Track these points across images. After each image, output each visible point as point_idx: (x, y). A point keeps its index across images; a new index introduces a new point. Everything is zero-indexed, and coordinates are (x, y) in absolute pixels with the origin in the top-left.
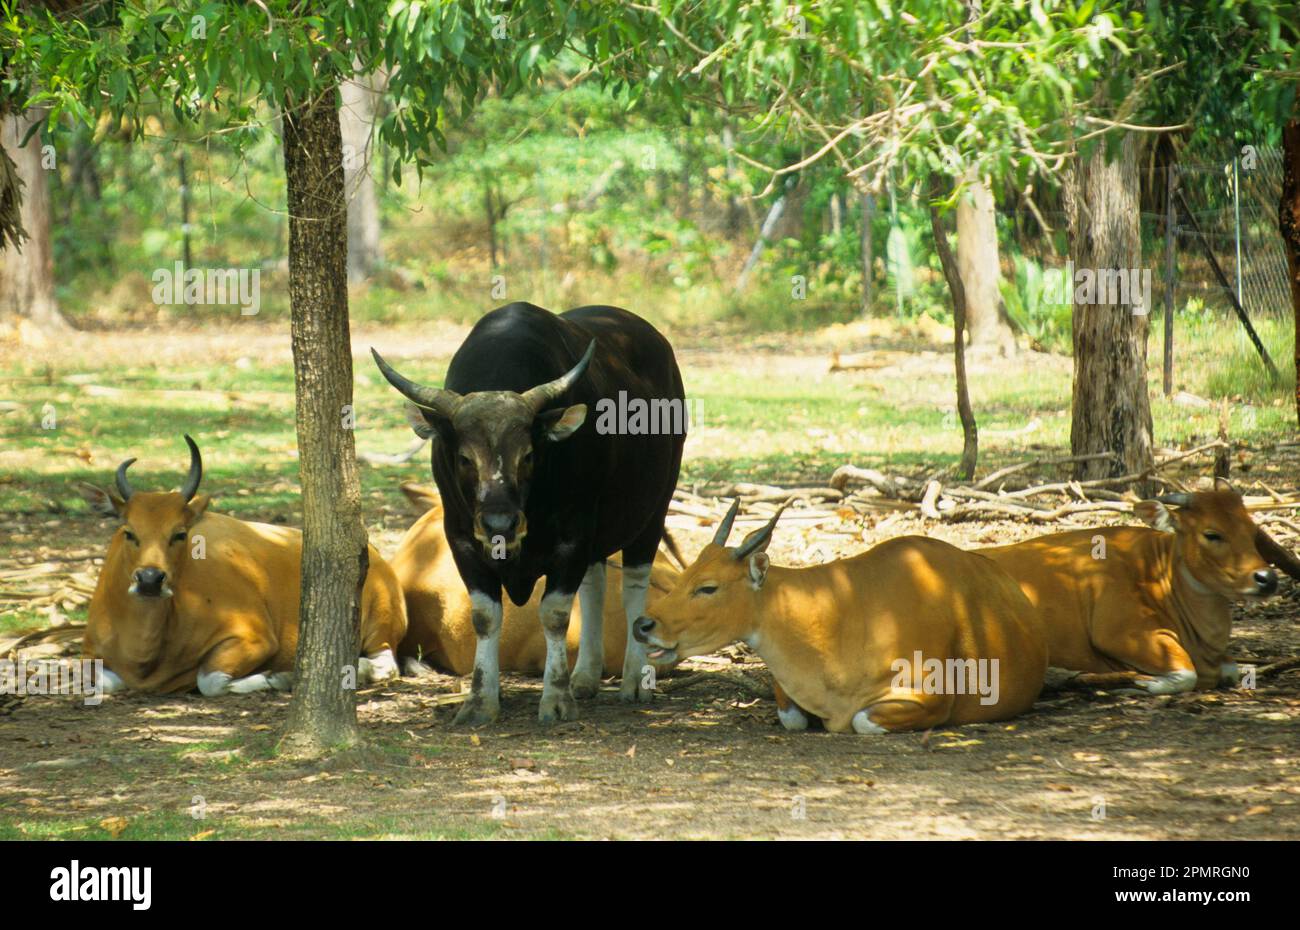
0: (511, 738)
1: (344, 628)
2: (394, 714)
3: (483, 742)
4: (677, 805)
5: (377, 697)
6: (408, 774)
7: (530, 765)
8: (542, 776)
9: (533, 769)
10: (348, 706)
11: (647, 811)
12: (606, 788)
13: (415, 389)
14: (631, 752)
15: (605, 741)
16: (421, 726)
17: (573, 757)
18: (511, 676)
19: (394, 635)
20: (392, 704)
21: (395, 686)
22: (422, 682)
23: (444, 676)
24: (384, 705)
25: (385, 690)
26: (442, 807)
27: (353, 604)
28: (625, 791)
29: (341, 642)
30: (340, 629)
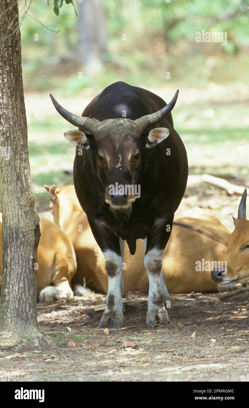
0: (128, 329)
1: (28, 271)
2: (65, 318)
3: (111, 333)
4: (212, 365)
5: (58, 308)
6: (65, 352)
7: (134, 345)
8: (141, 351)
9: (136, 347)
10: (32, 315)
11: (195, 369)
12: (174, 357)
13: (74, 118)
14: (193, 335)
15: (180, 329)
16: (79, 325)
17: (159, 340)
18: (135, 294)
19: (69, 273)
20: (65, 312)
21: (69, 302)
22: (85, 299)
23: (98, 295)
24: (61, 313)
25: (64, 305)
26: (80, 371)
27: (32, 257)
28: (185, 358)
29: (26, 279)
30: (25, 272)
